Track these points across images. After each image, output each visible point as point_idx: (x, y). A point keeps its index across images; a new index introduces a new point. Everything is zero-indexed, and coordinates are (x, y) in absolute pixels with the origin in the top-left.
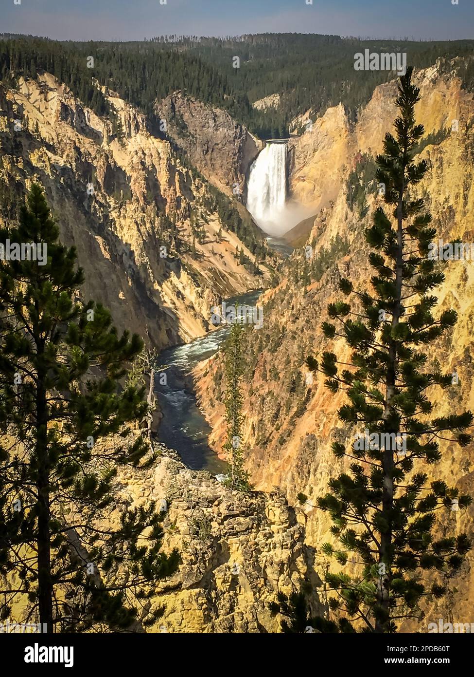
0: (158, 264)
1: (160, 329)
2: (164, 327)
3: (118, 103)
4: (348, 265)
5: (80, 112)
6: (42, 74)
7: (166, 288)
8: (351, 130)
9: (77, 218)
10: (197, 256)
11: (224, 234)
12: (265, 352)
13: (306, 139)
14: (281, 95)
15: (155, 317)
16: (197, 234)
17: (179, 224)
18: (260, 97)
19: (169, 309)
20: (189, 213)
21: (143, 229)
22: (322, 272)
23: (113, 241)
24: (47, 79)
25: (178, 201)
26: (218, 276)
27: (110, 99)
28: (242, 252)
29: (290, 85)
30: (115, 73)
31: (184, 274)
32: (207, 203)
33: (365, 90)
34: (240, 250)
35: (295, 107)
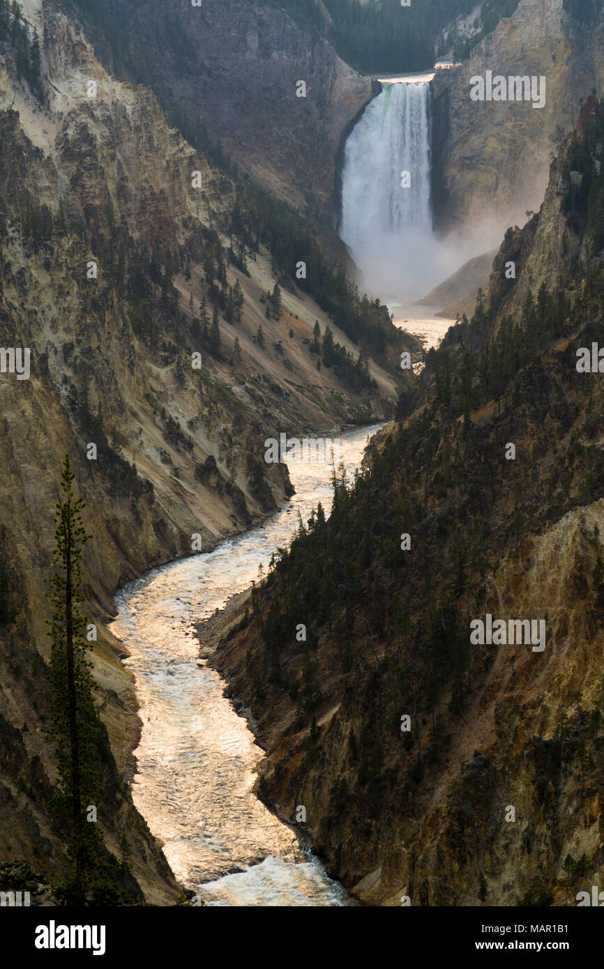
0: (132, 374)
1: (138, 520)
2: (149, 518)
15: (126, 495)
28: (329, 337)
34: (323, 331)
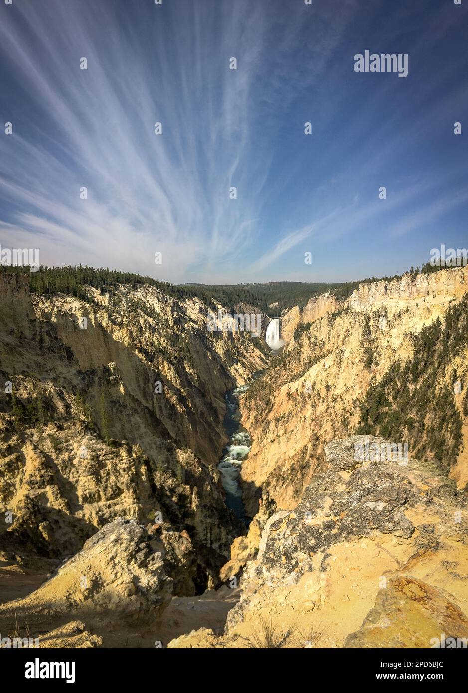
0: (230, 361)
1: (229, 383)
2: (231, 382)
3: (219, 306)
4: (289, 361)
5: (206, 310)
6: (194, 297)
7: (232, 368)
8: (301, 314)
9: (201, 346)
10: (245, 358)
11: (255, 350)
12: (260, 391)
13: (286, 317)
14: (279, 302)
15: (228, 379)
16: (245, 350)
17: (239, 347)
18: (271, 303)
19: (233, 376)
20: (243, 342)
21: (224, 349)
22: (280, 364)
23: (214, 354)
24: (196, 299)
25: (239, 339)
26: (252, 364)
27: (217, 305)
28: (261, 356)
29: (282, 299)
30: (221, 296)
31: (239, 364)
32: (249, 339)
33: (305, 300)
35: (284, 306)
